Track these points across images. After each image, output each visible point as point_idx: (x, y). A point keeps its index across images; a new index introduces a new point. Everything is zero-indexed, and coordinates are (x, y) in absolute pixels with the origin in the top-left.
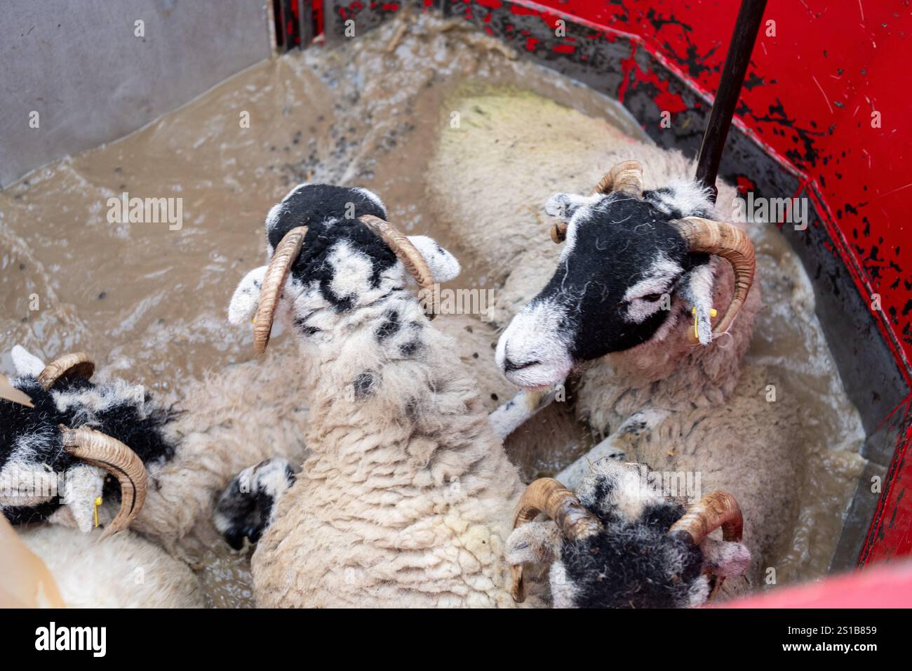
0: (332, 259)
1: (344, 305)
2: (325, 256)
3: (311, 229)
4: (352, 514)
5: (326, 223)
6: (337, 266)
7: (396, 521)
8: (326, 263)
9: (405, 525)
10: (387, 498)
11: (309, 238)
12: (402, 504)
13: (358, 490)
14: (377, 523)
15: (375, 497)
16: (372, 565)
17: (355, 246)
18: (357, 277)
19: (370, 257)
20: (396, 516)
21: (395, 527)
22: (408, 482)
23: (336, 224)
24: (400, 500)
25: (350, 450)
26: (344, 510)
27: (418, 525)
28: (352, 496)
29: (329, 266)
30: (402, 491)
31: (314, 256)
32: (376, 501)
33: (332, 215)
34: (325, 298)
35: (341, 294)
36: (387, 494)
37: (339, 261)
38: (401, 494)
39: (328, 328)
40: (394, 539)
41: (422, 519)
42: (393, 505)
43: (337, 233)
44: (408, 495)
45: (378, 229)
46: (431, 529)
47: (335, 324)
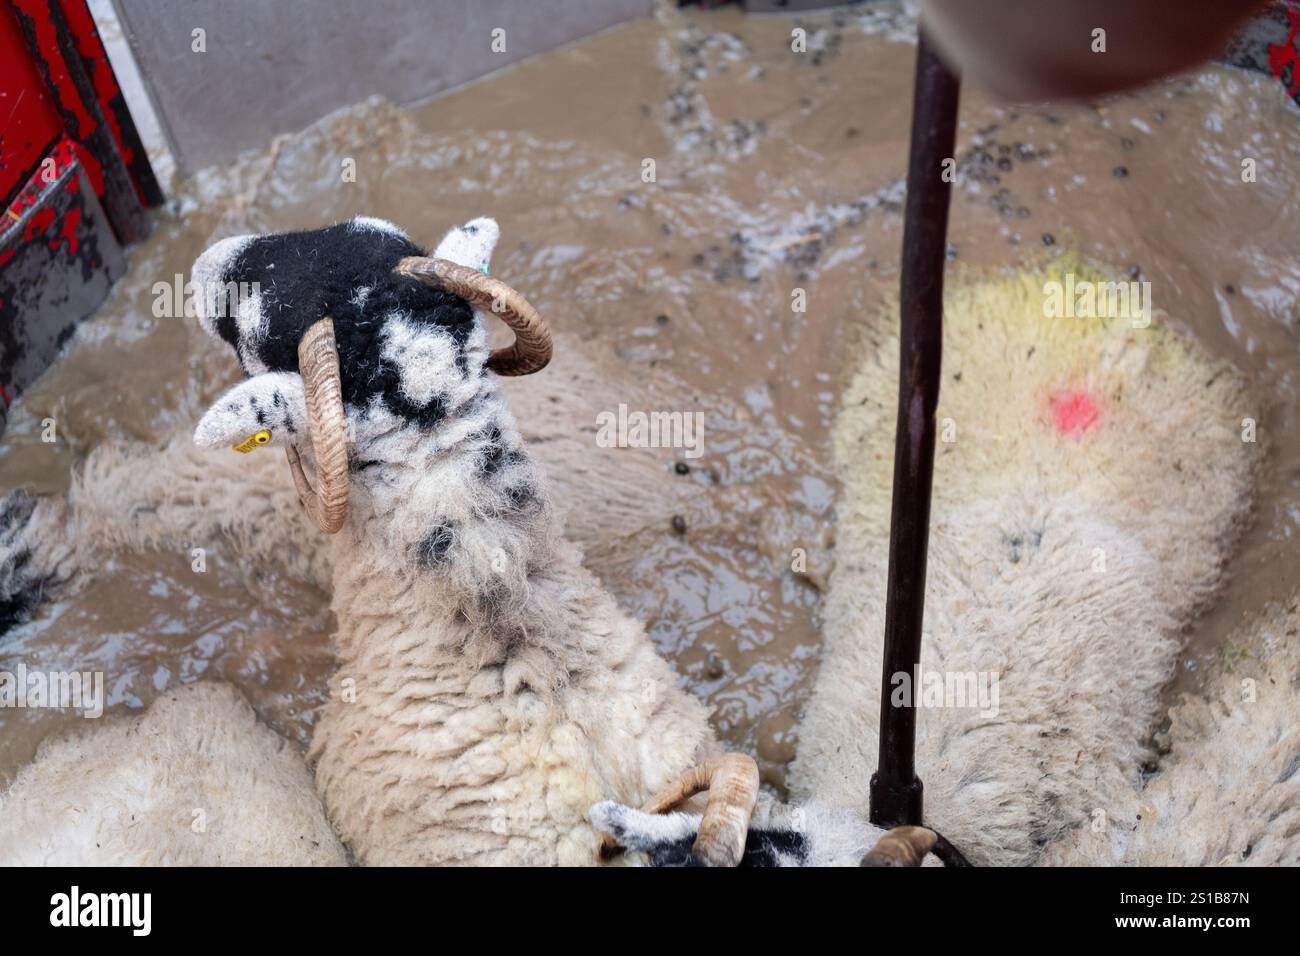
0: (389, 353)
1: (430, 415)
2: (377, 352)
3: (336, 320)
4: (382, 748)
5: (355, 301)
6: (401, 360)
7: (445, 749)
8: (383, 361)
9: (456, 754)
10: (430, 713)
11: (342, 336)
12: (455, 720)
13: (387, 708)
14: (416, 755)
15: (413, 714)
16: (415, 807)
17: (414, 318)
18: (439, 366)
19: (444, 328)
20: (445, 740)
21: (440, 758)
22: (459, 689)
23: (371, 295)
24: (449, 714)
25: (381, 650)
26: (372, 742)
27: (478, 749)
28: (379, 717)
29: (390, 364)
30: (455, 702)
31: (360, 358)
32: (410, 720)
33: (357, 284)
34: (395, 413)
35: (424, 399)
36: (432, 706)
37: (403, 350)
38: (452, 705)
39: (401, 458)
40: (444, 773)
41: (486, 739)
42: (440, 724)
43: (378, 309)
44: (463, 705)
45: (433, 276)
46: (497, 753)
47: (411, 449)
